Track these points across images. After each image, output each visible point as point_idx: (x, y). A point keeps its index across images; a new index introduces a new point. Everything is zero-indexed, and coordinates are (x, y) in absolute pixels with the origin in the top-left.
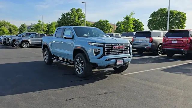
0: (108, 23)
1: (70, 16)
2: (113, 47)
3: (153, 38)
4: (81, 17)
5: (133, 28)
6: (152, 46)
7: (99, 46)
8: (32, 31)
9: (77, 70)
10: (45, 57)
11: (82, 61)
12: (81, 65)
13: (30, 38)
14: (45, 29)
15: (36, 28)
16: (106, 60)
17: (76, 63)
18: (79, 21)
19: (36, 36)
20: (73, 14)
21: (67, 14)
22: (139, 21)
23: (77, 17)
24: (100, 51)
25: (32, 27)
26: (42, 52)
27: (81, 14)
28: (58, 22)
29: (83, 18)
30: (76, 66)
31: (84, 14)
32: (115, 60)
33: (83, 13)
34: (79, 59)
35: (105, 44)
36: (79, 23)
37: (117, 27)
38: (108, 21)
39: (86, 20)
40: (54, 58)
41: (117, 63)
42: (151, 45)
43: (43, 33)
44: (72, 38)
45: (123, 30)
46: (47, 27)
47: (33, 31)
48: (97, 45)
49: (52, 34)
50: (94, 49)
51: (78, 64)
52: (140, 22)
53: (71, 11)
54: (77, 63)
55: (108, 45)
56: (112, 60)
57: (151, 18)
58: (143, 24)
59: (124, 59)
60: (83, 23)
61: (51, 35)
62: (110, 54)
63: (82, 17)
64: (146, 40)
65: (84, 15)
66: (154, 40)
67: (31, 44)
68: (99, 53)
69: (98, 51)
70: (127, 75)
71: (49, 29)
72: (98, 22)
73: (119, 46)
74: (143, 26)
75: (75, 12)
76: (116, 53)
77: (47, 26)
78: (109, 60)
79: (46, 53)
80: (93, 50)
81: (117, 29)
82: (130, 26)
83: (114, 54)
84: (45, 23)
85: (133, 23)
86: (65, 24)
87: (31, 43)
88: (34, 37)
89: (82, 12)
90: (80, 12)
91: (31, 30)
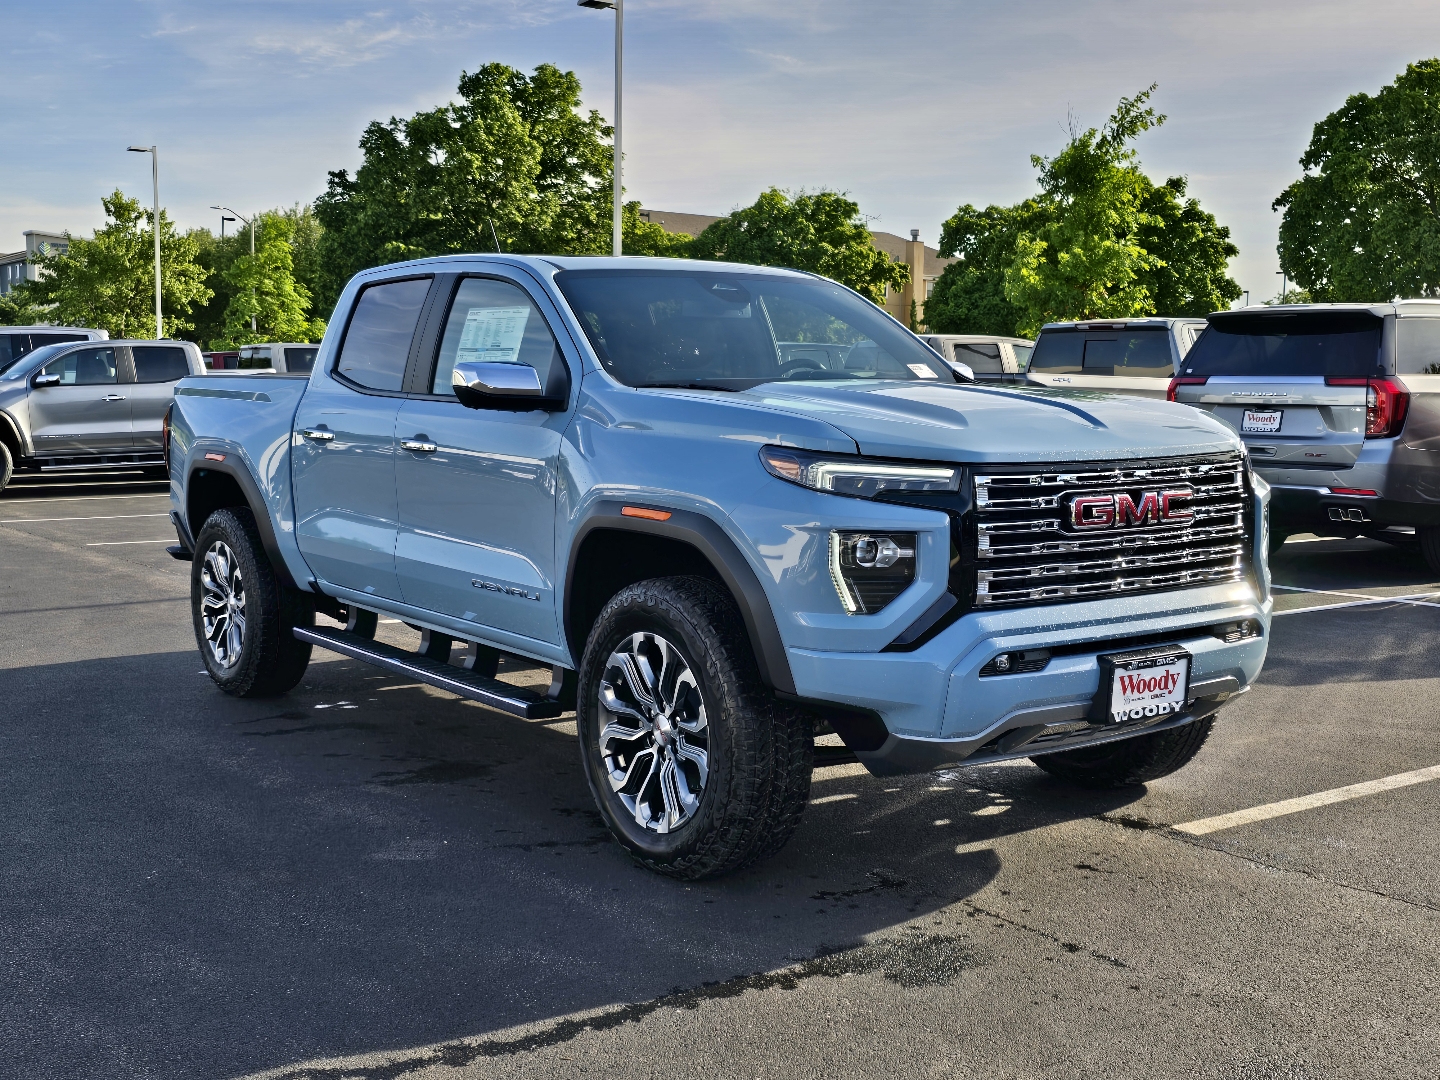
0: (848, 225)
1: (452, 154)
2: (1062, 512)
3: (1412, 383)
4: (572, 161)
5: (1142, 277)
6: (1396, 471)
7: (893, 495)
8: (34, 308)
9: (618, 780)
10: (212, 612)
11: (687, 676)
12: (665, 724)
13: (23, 384)
14: (178, 287)
15: (85, 280)
16: (990, 669)
17: (610, 695)
18: (555, 209)
19: (90, 365)
20: (489, 131)
21: (427, 130)
22: (1181, 202)
23: (531, 163)
24: (910, 563)
25: (37, 273)
26: (180, 554)
27: (574, 137)
28: (327, 212)
29: (596, 171)
30: (607, 731)
31: (607, 132)
32: (1088, 664)
33: (595, 117)
34: (650, 649)
35: (968, 468)
36: (547, 223)
37: (950, 269)
38: (850, 209)
39: (625, 199)
40: (322, 619)
41: (1121, 705)
42: (1382, 461)
43: (158, 332)
44: (553, 401)
45: (1041, 301)
46: (194, 269)
47: (47, 308)
48: (871, 481)
49: (262, 342)
50: (846, 534)
51: (636, 705)
52: (1192, 213)
53: (461, 101)
54: (623, 693)
55: (1012, 480)
56: (1058, 667)
57: (1316, 171)
58: (1224, 233)
59: (1192, 647)
60: (588, 223)
61: (246, 355)
62: (1036, 594)
63: (585, 166)
64: (1324, 409)
65: (605, 142)
66: (1414, 401)
67: (31, 450)
68: (900, 577)
69: (889, 551)
70: (1210, 841)
71: (224, 293)
72: (746, 215)
73: (1136, 495)
74: (1231, 250)
75: (511, 114)
76: (1094, 586)
77: (202, 260)
78: (1020, 660)
79: (221, 564)
80: (836, 538)
81: (944, 285)
82: (1110, 254)
83: (1073, 589)
84: (180, 229)
85: (1144, 218)
86: (405, 239)
87: (37, 441)
88: (71, 376)
89: (582, 113)
90: (563, 112)
91: (24, 304)
